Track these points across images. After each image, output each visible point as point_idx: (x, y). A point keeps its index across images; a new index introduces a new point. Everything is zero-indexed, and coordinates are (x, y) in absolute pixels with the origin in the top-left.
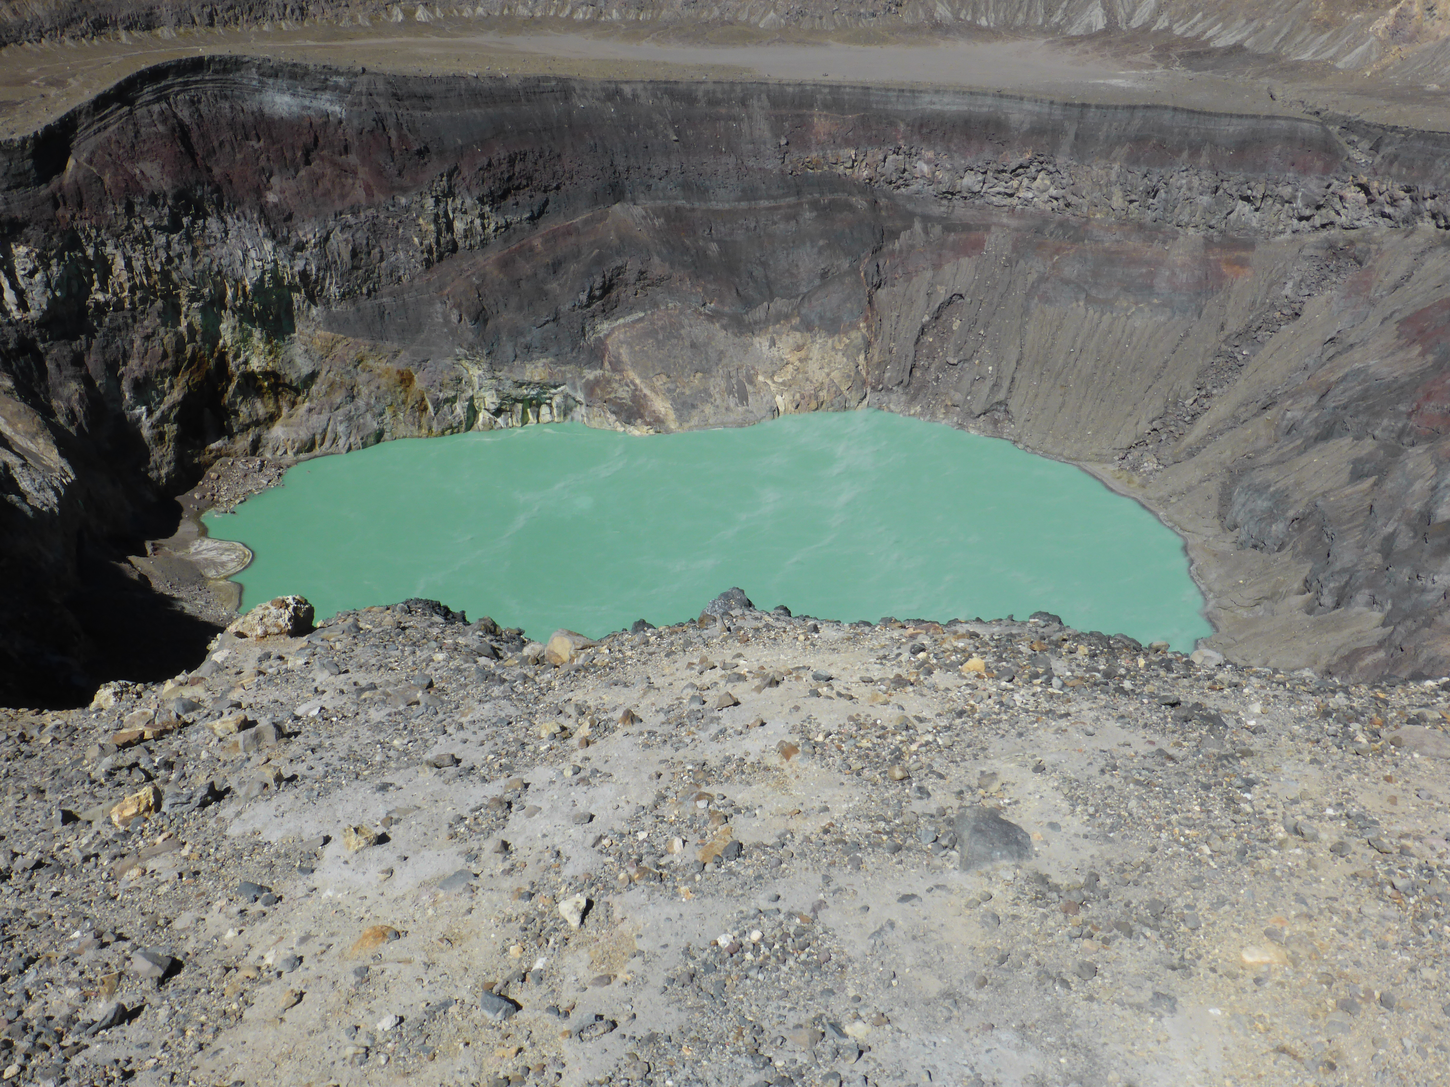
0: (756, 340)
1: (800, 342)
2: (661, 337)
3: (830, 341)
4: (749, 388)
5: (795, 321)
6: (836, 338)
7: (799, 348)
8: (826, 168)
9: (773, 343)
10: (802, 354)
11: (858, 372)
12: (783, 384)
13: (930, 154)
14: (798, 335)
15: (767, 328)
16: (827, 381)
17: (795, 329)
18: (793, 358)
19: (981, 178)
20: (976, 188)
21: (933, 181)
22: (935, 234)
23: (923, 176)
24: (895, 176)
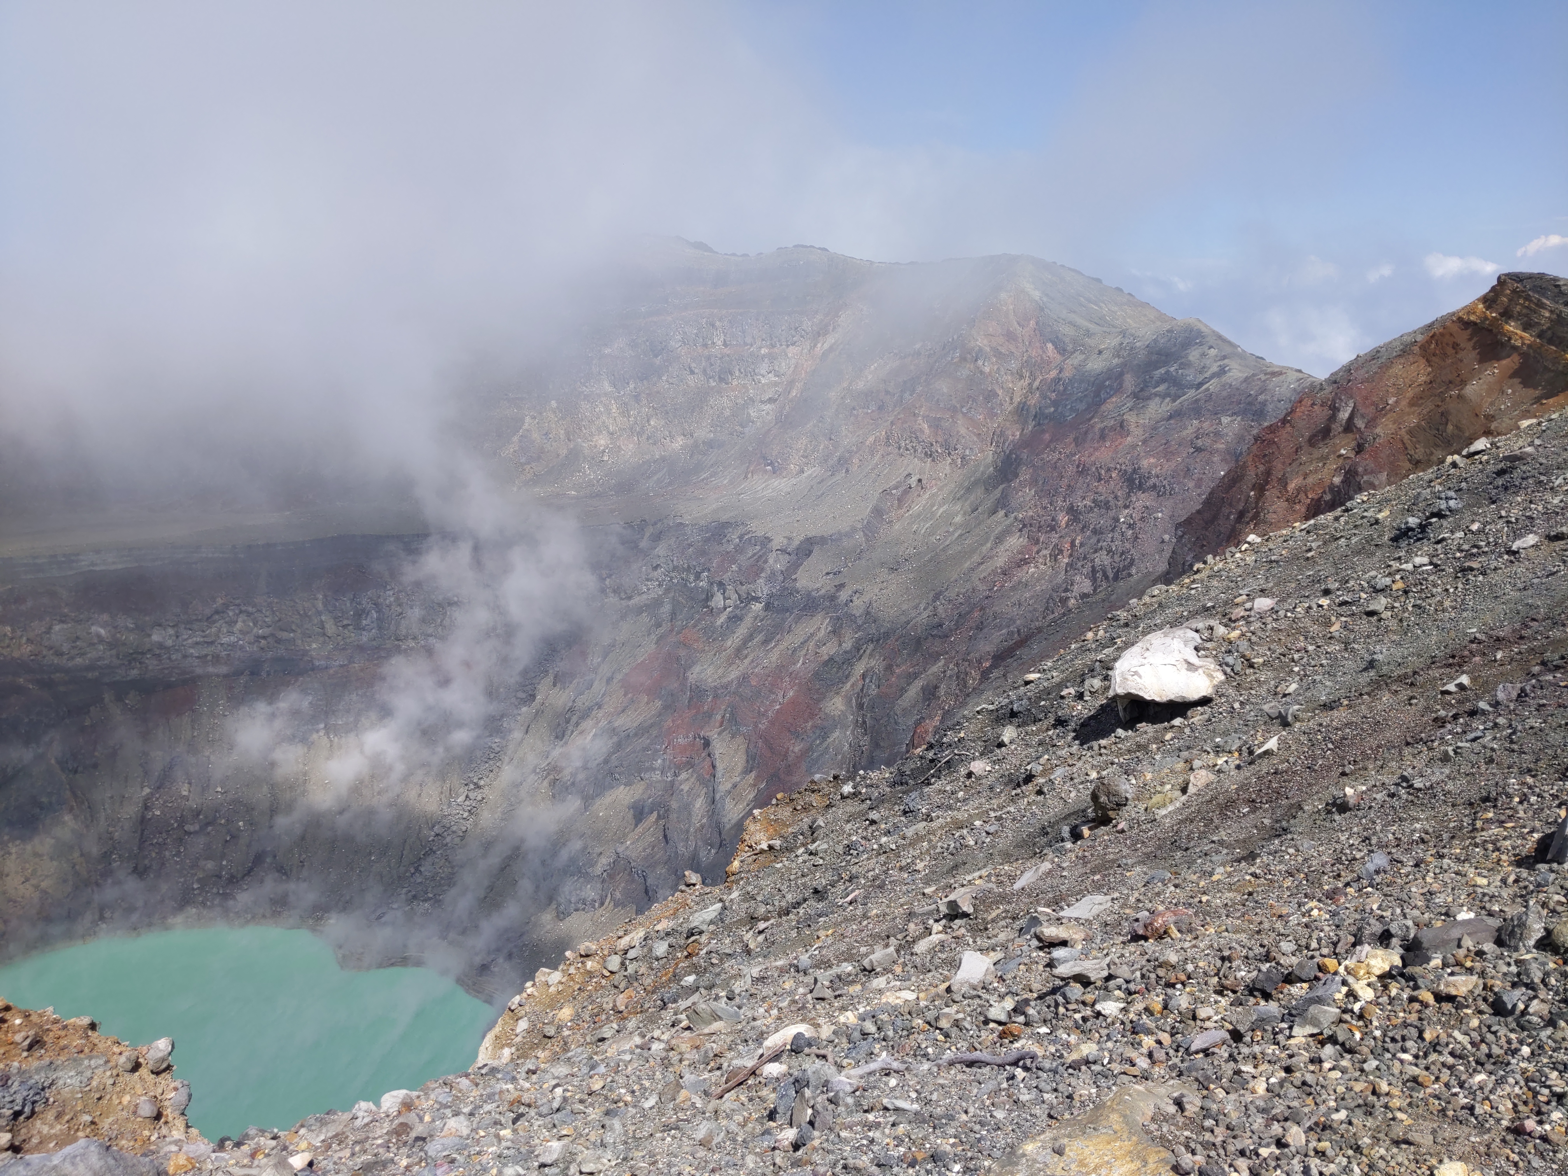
6: (36, 841)
13: (105, 617)
16: (37, 895)
19: (171, 631)
20: (169, 643)
21: (113, 644)
22: (132, 699)
23: (101, 640)
24: (65, 648)
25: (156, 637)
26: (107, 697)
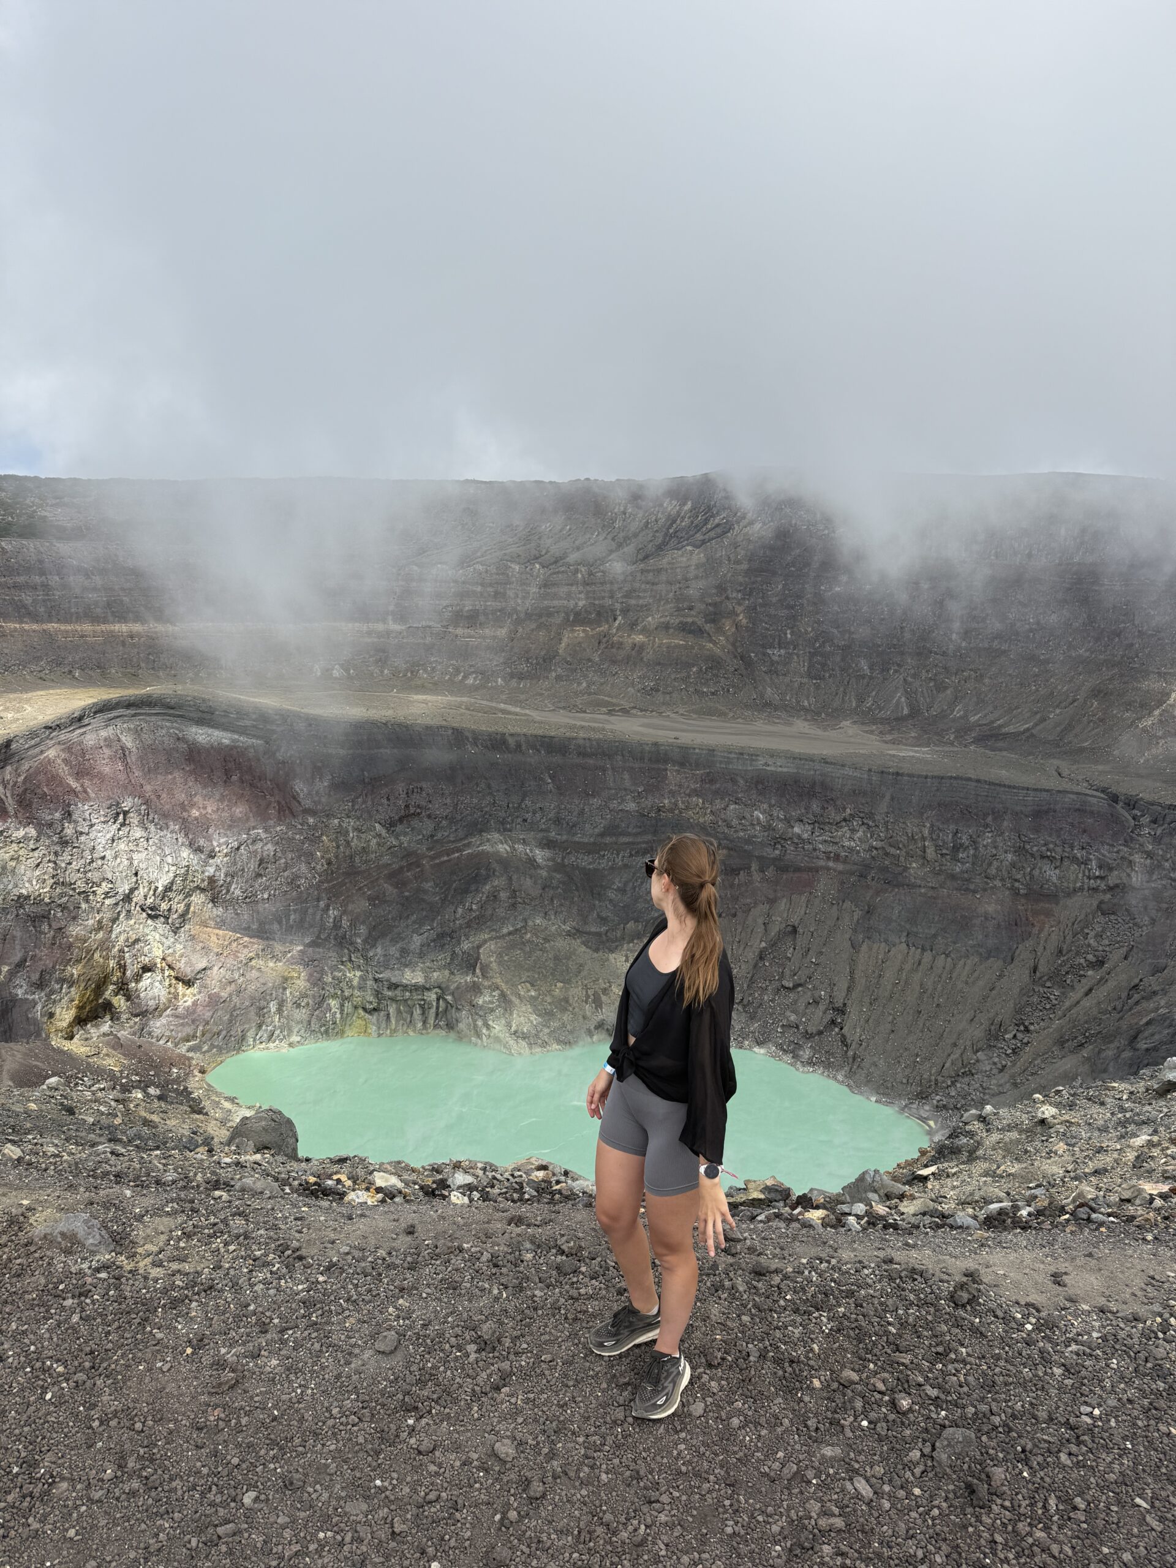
0: (612, 956)
2: (528, 949)
4: (604, 998)
8: (677, 812)
13: (766, 806)
15: (622, 945)
19: (810, 828)
20: (805, 836)
21: (768, 828)
22: (770, 873)
23: (759, 823)
24: (735, 822)
25: (797, 830)
26: (754, 867)
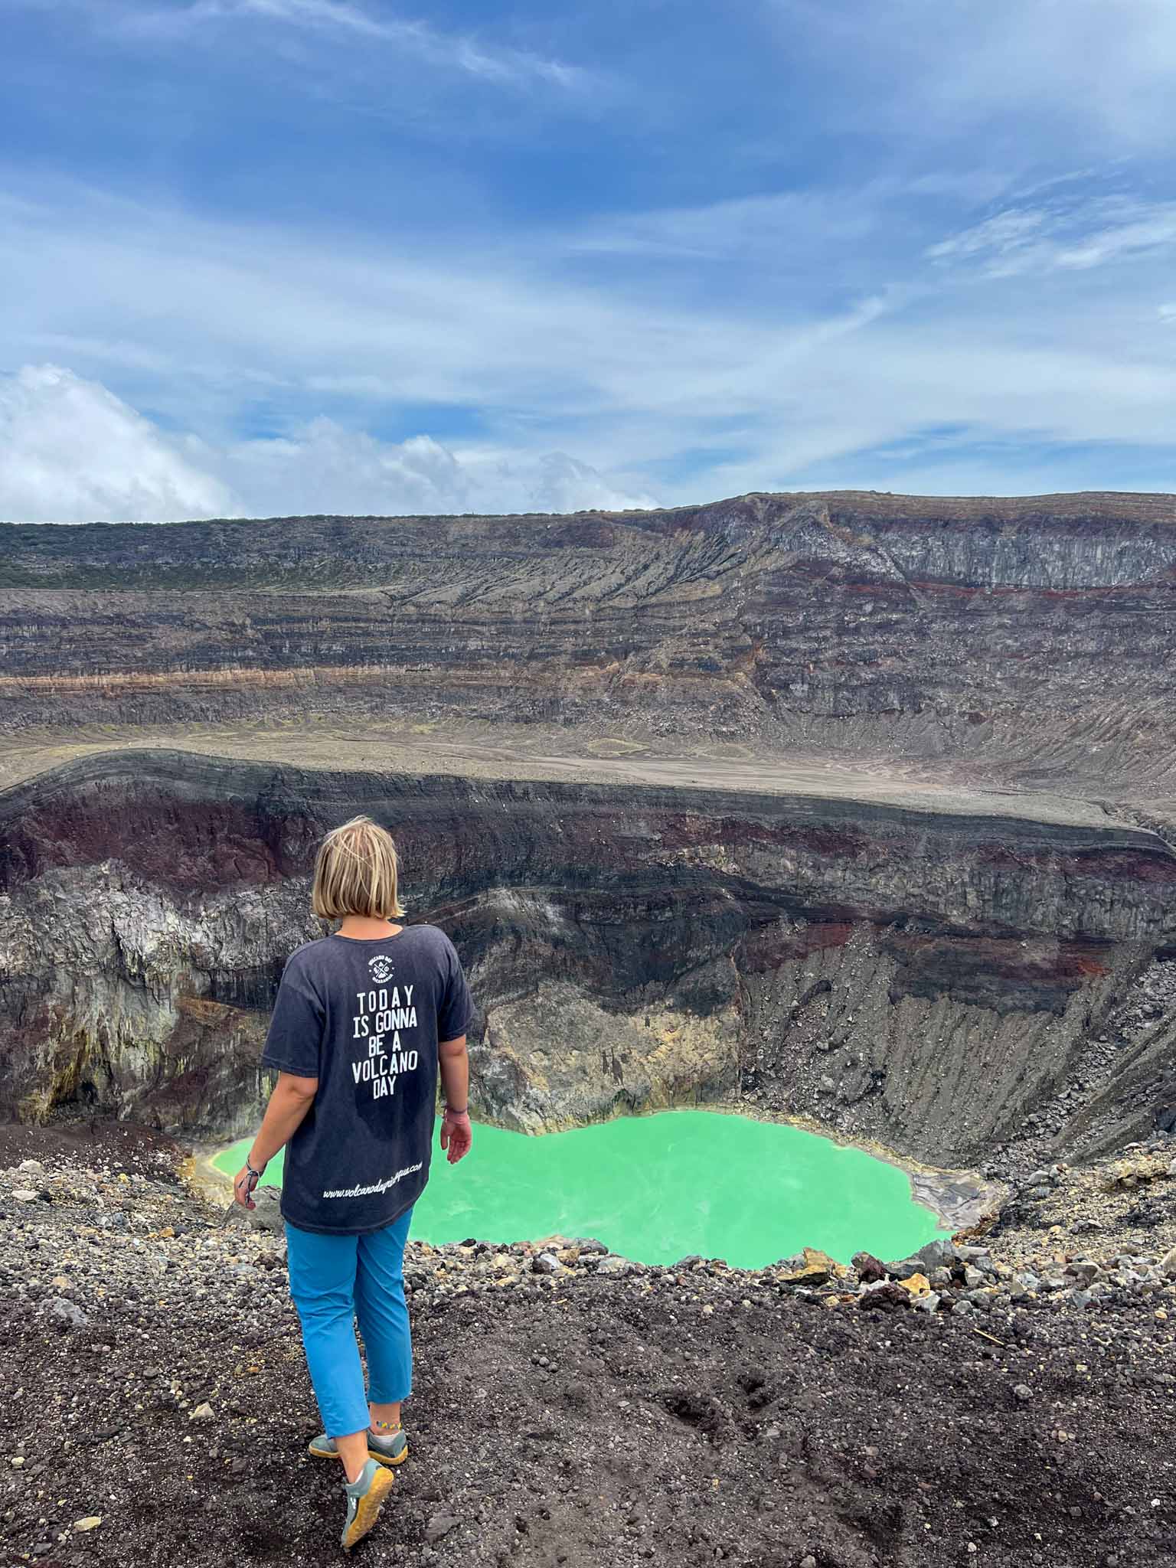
0: (631, 1020)
1: (674, 1023)
2: (540, 1014)
3: (703, 1023)
4: (624, 1066)
5: (669, 1002)
6: (709, 1020)
7: (672, 1028)
8: (697, 861)
9: (648, 1024)
10: (676, 1034)
11: (729, 1056)
12: (658, 1063)
13: (793, 853)
14: (672, 1016)
15: (642, 1008)
16: (700, 1063)
17: (670, 1009)
18: (667, 1037)
19: (840, 874)
20: (837, 883)
21: (794, 876)
22: (800, 924)
23: (787, 871)
25: (827, 877)
26: (783, 918)
